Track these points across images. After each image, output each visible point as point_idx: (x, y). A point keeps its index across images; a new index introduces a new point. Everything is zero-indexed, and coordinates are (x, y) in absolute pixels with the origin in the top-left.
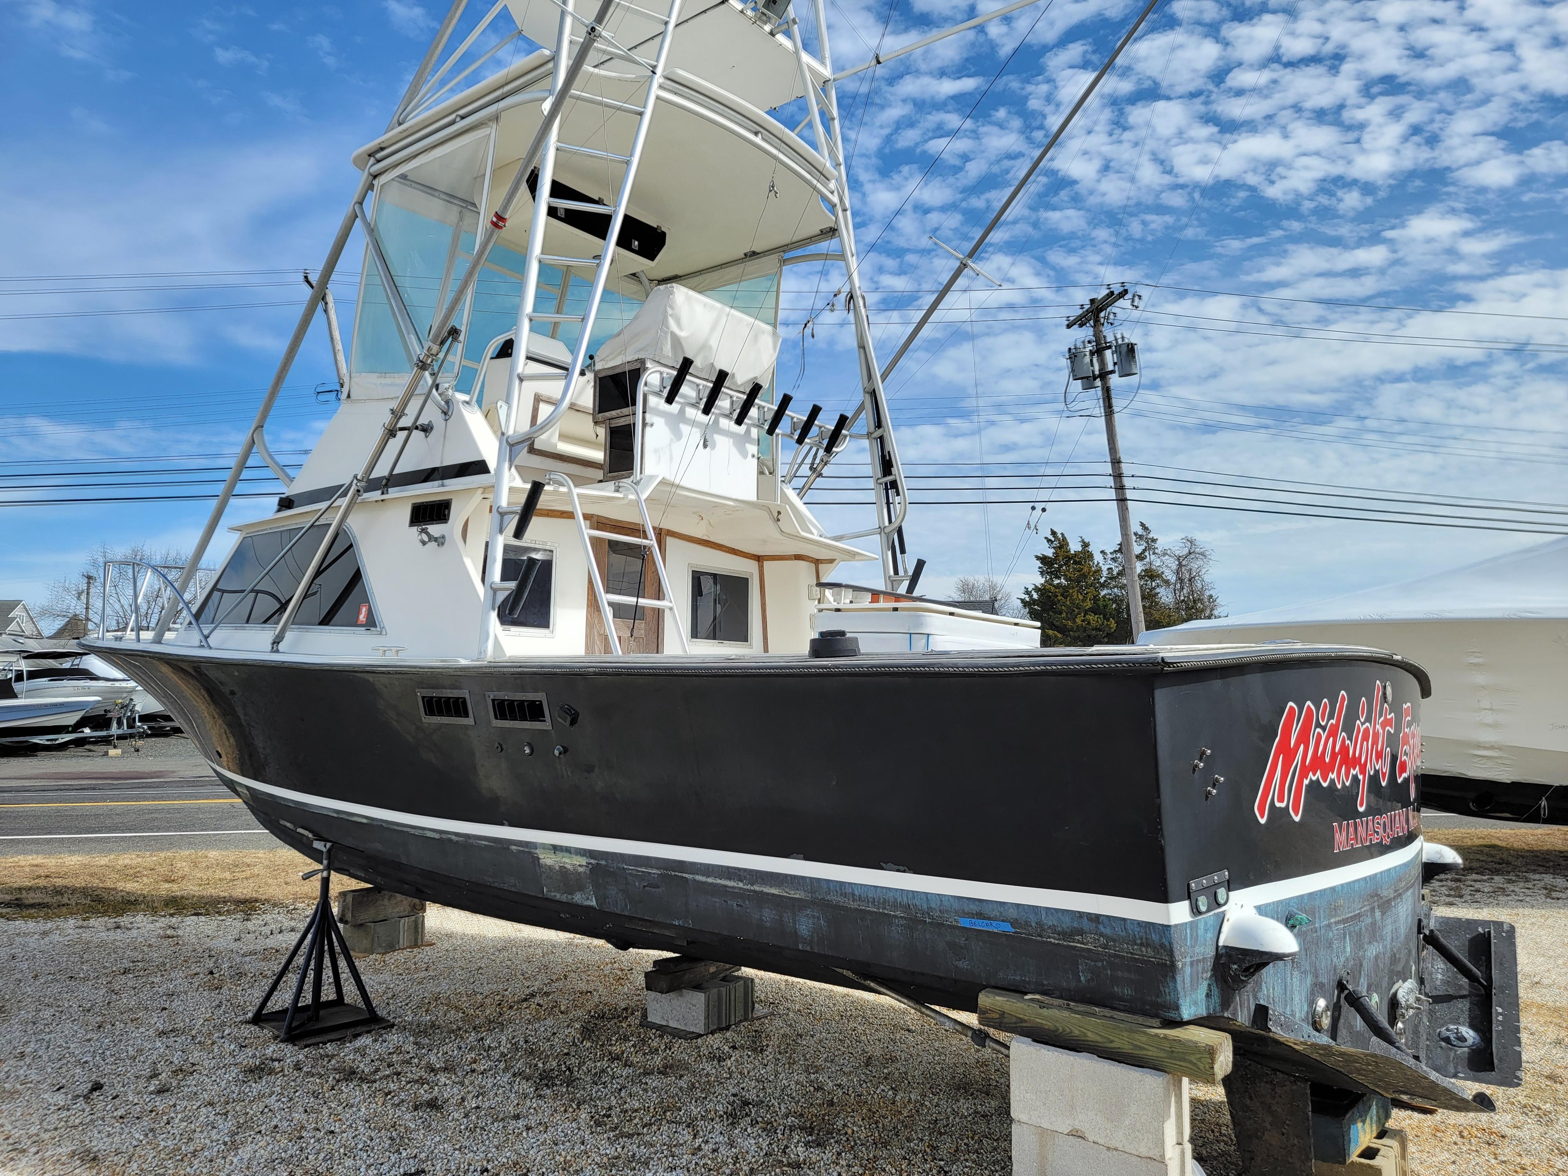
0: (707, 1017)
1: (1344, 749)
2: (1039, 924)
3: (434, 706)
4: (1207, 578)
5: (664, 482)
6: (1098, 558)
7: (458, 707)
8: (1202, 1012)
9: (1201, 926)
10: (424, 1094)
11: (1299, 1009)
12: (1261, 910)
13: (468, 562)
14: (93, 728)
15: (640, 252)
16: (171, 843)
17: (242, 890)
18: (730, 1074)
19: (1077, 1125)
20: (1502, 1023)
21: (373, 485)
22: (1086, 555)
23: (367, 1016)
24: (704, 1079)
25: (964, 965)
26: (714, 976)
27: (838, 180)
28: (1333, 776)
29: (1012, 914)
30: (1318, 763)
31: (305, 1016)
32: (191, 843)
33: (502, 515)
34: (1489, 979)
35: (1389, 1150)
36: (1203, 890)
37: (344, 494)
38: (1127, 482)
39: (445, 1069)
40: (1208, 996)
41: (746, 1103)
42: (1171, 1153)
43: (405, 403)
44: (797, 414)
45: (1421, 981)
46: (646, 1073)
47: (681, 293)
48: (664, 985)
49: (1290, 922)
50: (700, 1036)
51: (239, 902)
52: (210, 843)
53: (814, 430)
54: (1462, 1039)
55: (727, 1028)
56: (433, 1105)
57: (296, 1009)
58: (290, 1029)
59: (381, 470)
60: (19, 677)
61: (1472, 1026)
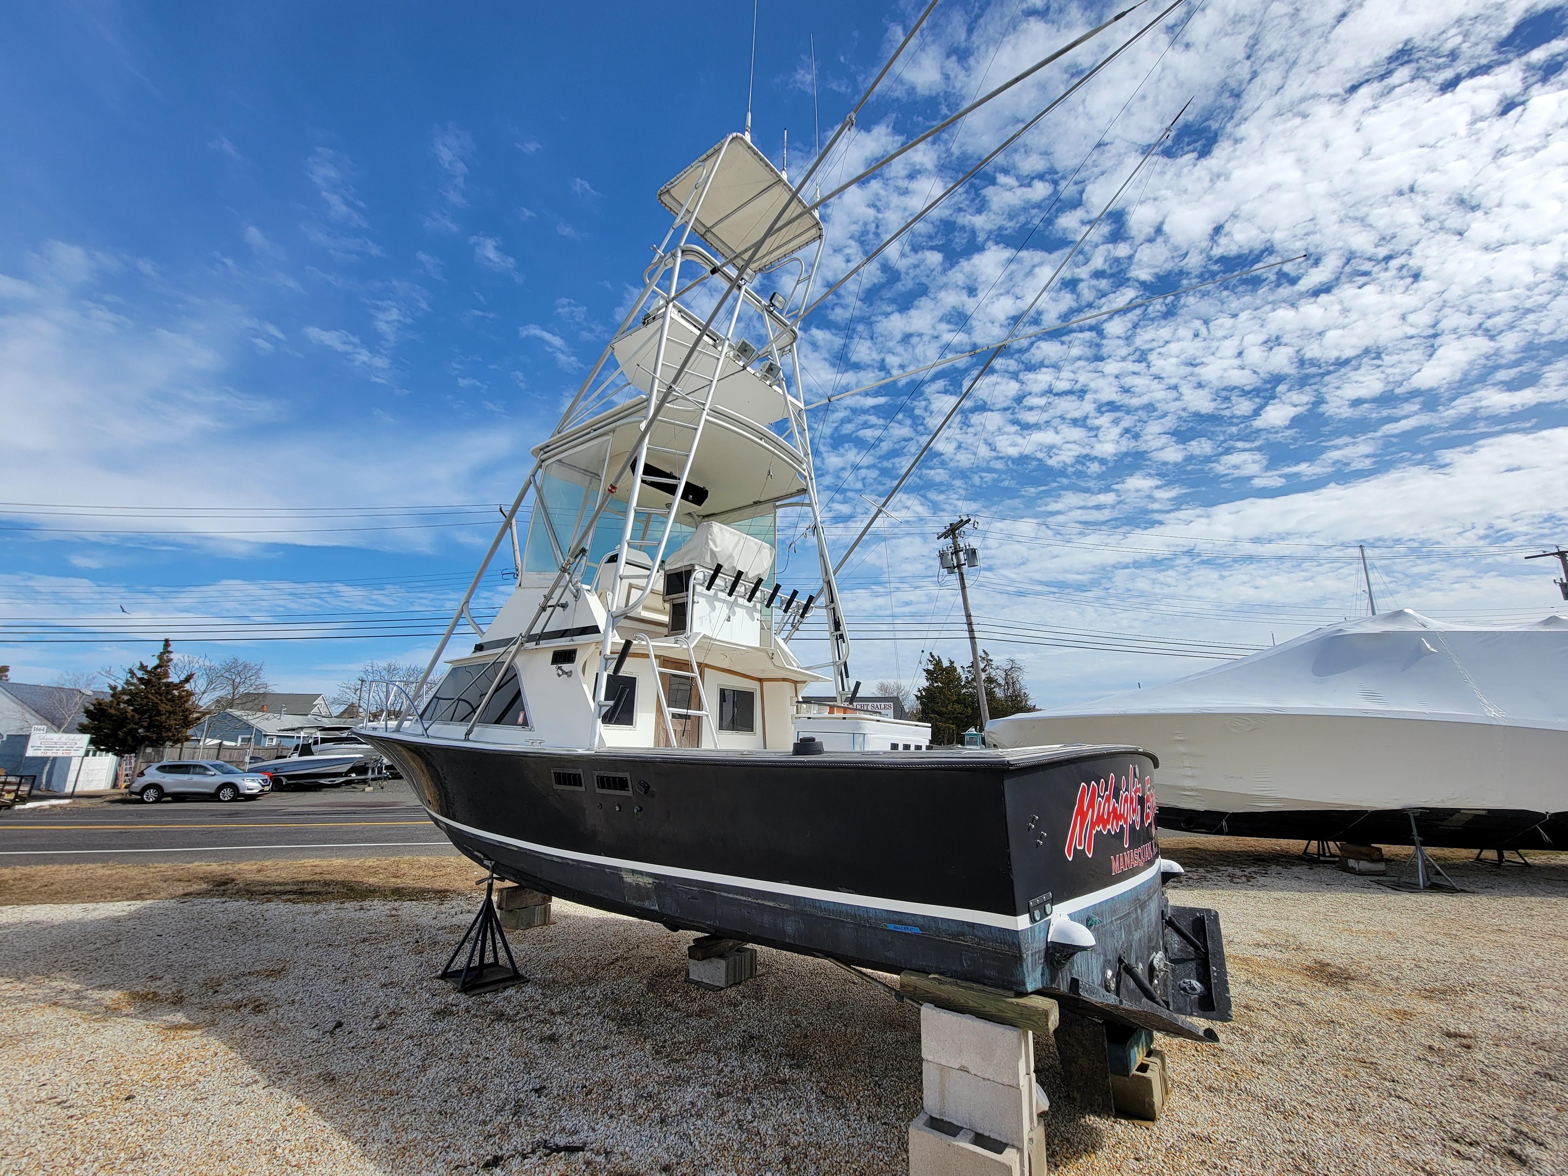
0: (727, 976)
1: (1115, 809)
2: (937, 928)
3: (563, 779)
4: (1022, 682)
5: (705, 637)
6: (959, 670)
7: (575, 780)
8: (1039, 986)
9: (1037, 930)
10: (547, 1031)
11: (1096, 978)
12: (1072, 917)
13: (585, 687)
14: (358, 774)
15: (693, 502)
16: (398, 851)
17: (439, 884)
18: (742, 1015)
19: (964, 1063)
20: (1216, 978)
21: (531, 638)
22: (952, 669)
23: (512, 974)
24: (725, 1020)
25: (890, 954)
26: (731, 948)
27: (808, 464)
28: (1109, 827)
29: (921, 921)
30: (1100, 820)
31: (474, 973)
32: (411, 851)
33: (607, 660)
34: (1206, 948)
35: (1154, 1063)
36: (1037, 907)
37: (515, 644)
38: (975, 627)
39: (560, 1013)
40: (1042, 975)
41: (752, 1037)
42: (1023, 1081)
43: (552, 591)
44: (784, 595)
45: (1166, 950)
46: (688, 1016)
47: (716, 527)
48: (700, 955)
49: (1089, 924)
50: (722, 989)
51: (437, 892)
52: (422, 851)
53: (794, 604)
54: (1194, 989)
55: (740, 983)
56: (552, 1038)
57: (469, 969)
58: (464, 983)
59: (537, 630)
60: (316, 743)
61: (1199, 980)
